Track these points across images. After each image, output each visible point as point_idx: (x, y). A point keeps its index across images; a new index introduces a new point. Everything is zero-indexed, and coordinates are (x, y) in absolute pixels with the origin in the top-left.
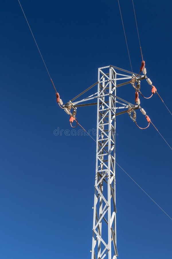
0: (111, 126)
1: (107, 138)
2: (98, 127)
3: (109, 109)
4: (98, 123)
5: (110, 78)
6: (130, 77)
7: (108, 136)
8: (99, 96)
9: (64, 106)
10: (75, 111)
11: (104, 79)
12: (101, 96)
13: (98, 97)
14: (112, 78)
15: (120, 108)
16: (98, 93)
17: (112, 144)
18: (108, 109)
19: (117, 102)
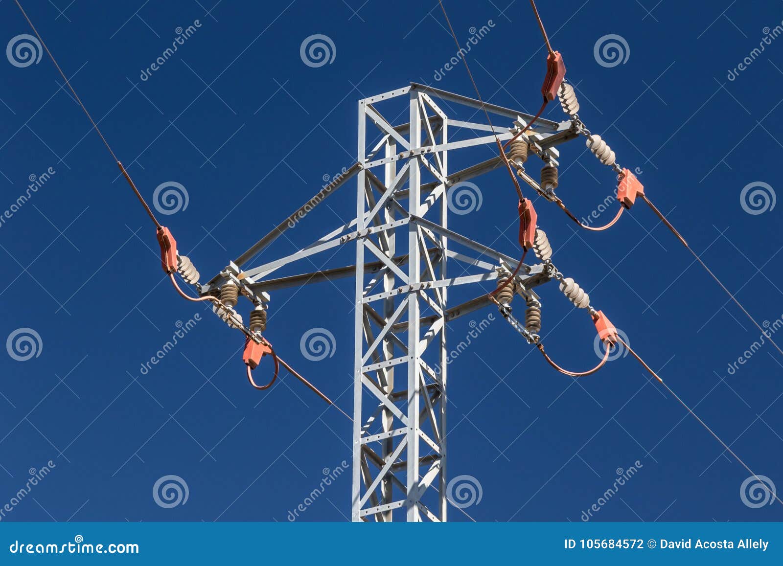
0: (418, 371)
1: (405, 426)
2: (360, 379)
3: (411, 291)
4: (359, 360)
5: (415, 144)
6: (506, 135)
7: (404, 420)
8: (364, 233)
9: (205, 288)
10: (259, 308)
11: (390, 151)
12: (374, 230)
13: (358, 238)
14: (426, 141)
15: (459, 281)
16: (362, 220)
17: (426, 462)
18: (405, 289)
19: (453, 254)
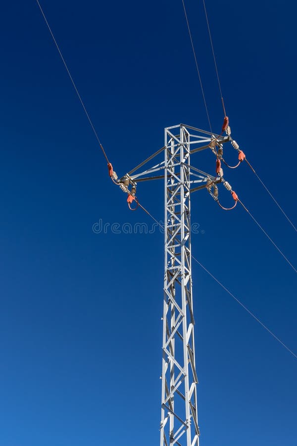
0: (184, 207)
1: (179, 223)
2: (166, 209)
3: (181, 184)
4: (166, 204)
5: (182, 141)
6: (209, 140)
7: (180, 221)
8: (167, 166)
9: (119, 181)
10: (134, 187)
11: (173, 143)
12: (170, 166)
13: (165, 168)
14: (184, 141)
15: (195, 182)
16: (166, 162)
17: (186, 231)
18: (179, 183)
19: (192, 174)
